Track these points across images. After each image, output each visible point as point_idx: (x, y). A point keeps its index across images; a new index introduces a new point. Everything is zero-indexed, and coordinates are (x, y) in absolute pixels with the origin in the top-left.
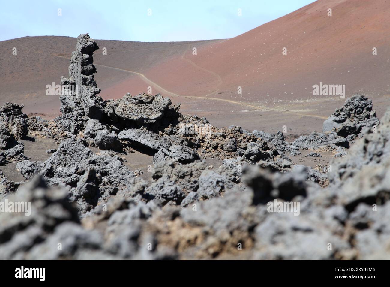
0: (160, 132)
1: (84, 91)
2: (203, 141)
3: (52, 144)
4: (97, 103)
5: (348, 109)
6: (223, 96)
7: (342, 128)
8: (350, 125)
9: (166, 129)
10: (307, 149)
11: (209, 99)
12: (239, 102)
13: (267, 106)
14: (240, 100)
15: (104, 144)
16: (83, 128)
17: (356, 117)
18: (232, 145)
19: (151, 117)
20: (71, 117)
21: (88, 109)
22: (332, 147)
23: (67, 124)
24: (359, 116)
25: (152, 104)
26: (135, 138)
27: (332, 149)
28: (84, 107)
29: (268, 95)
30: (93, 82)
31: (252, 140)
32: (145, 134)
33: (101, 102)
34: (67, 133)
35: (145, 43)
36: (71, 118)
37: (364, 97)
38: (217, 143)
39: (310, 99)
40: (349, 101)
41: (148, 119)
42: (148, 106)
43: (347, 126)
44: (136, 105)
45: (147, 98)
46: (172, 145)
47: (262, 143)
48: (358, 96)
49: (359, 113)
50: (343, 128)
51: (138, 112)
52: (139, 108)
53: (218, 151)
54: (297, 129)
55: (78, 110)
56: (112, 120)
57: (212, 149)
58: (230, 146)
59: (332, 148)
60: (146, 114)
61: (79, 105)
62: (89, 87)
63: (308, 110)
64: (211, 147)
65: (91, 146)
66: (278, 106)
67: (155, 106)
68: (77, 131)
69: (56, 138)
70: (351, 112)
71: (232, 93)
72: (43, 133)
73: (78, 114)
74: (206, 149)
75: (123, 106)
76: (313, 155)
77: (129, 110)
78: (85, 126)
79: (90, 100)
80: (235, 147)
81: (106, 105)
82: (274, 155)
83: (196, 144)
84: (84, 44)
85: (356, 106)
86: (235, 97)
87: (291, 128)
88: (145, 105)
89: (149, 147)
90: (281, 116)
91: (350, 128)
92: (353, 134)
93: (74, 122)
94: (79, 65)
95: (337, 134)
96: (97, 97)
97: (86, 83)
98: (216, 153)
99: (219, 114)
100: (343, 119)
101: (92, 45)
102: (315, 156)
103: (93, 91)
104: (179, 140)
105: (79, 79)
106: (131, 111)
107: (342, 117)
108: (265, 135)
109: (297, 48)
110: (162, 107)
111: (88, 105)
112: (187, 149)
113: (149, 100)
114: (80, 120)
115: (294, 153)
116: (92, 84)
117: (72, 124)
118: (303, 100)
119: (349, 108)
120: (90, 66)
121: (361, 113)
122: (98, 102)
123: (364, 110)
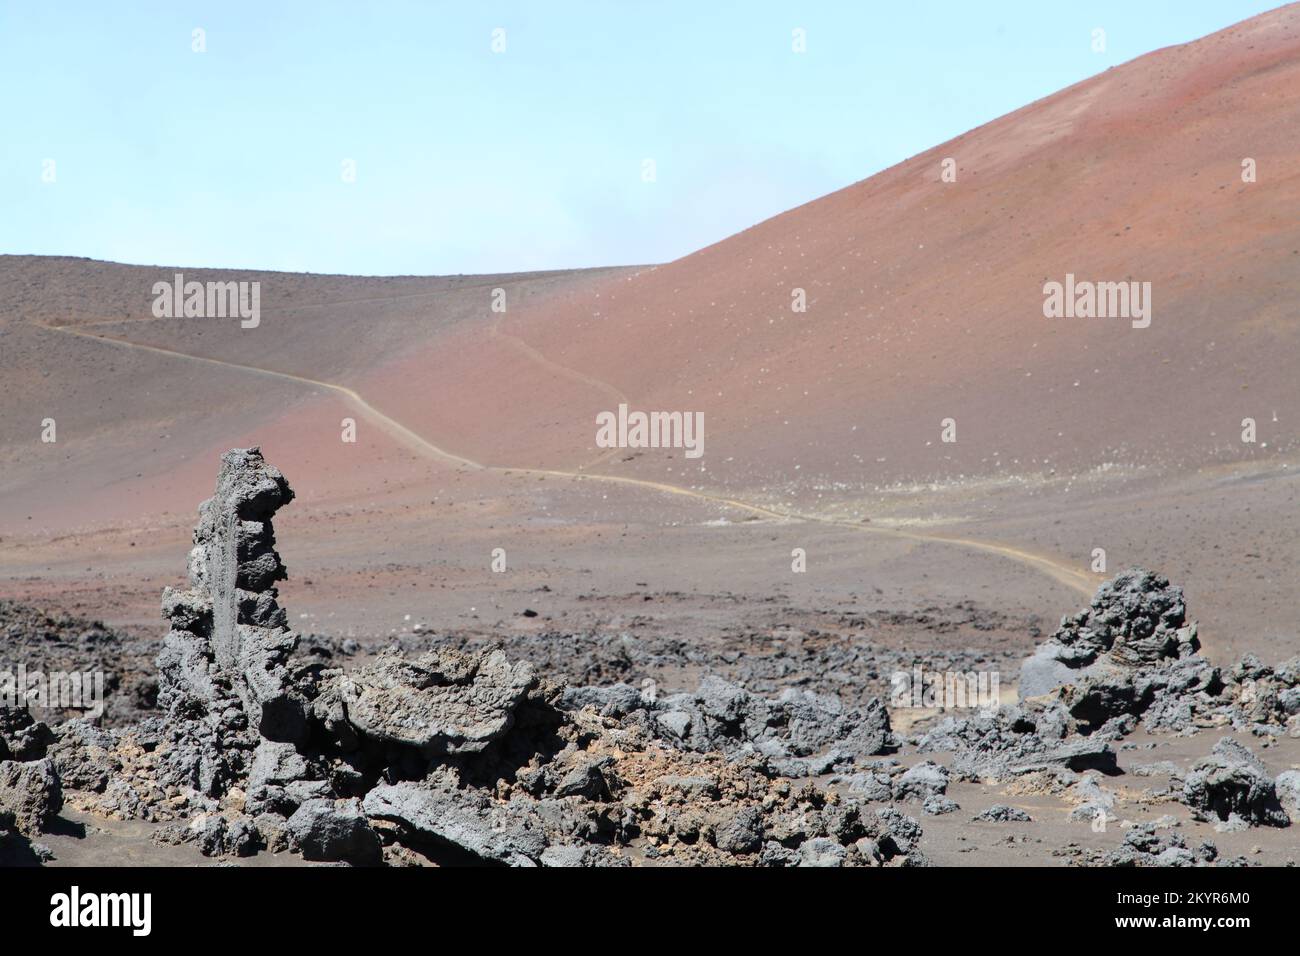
0: (501, 782)
1: (244, 644)
2: (648, 814)
3: (142, 843)
4: (290, 687)
5: (1102, 619)
6: (637, 468)
7: (1087, 691)
8: (1114, 681)
9: (522, 772)
10: (976, 780)
11: (591, 480)
12: (693, 490)
13: (793, 506)
14: (700, 486)
15: (319, 845)
16: (242, 772)
17: (1130, 647)
18: (745, 829)
19: (469, 732)
20: (202, 736)
21: (261, 708)
22: (1060, 779)
23: (188, 760)
24: (1141, 642)
25: (475, 686)
26: (423, 817)
27: (1060, 786)
28: (243, 695)
29: (797, 467)
30: (277, 612)
31: (808, 804)
32: (459, 805)
33: (301, 683)
34: (188, 792)
35: (359, 278)
36: (202, 740)
37: (1157, 579)
38: (693, 822)
39: (943, 479)
40: (1105, 590)
41: (459, 740)
42: (462, 692)
43: (1106, 683)
44: (421, 689)
45: (457, 667)
46: (548, 845)
47: (843, 815)
48: (1137, 576)
49: (1142, 632)
50: (1092, 693)
51: (426, 715)
52: (432, 701)
53: (697, 850)
54: (901, 589)
55: (225, 709)
56: (339, 743)
57: (677, 842)
58: (737, 833)
59: (1060, 782)
60: (455, 723)
61: (226, 692)
62: (263, 629)
63: (936, 520)
64: (675, 835)
65: (277, 848)
66: (834, 506)
67: (485, 694)
68: (222, 785)
69: (154, 818)
70: (1114, 630)
71: (670, 457)
72: (108, 799)
73: (222, 723)
74: (658, 844)
75: (376, 693)
76: (999, 815)
77: (396, 709)
78: (249, 765)
79: (265, 675)
80: (755, 837)
81: (320, 689)
82: (882, 856)
83: (624, 825)
84: (245, 485)
85: (1130, 608)
86: (683, 474)
87: (881, 587)
88: (449, 688)
89: (473, 854)
90: (843, 542)
91: (1113, 690)
92: (1124, 712)
93: (212, 754)
94: (229, 556)
95: (1070, 712)
96: (288, 666)
97: (252, 616)
98: (692, 858)
99: (624, 535)
100: (1087, 652)
101: (272, 490)
102: (1006, 818)
103: (277, 644)
104: (568, 816)
105: (226, 602)
106: (402, 712)
107: (1083, 647)
108: (824, 704)
109: (897, 300)
110: (508, 698)
111: (261, 696)
112: (601, 858)
113: (462, 673)
114: (230, 746)
115: (934, 807)
116: (271, 622)
117: (204, 760)
118: (919, 483)
119: (1108, 615)
120: (266, 560)
121: (1149, 633)
122: (291, 683)
123: (1158, 623)
